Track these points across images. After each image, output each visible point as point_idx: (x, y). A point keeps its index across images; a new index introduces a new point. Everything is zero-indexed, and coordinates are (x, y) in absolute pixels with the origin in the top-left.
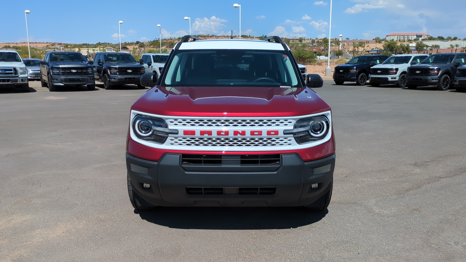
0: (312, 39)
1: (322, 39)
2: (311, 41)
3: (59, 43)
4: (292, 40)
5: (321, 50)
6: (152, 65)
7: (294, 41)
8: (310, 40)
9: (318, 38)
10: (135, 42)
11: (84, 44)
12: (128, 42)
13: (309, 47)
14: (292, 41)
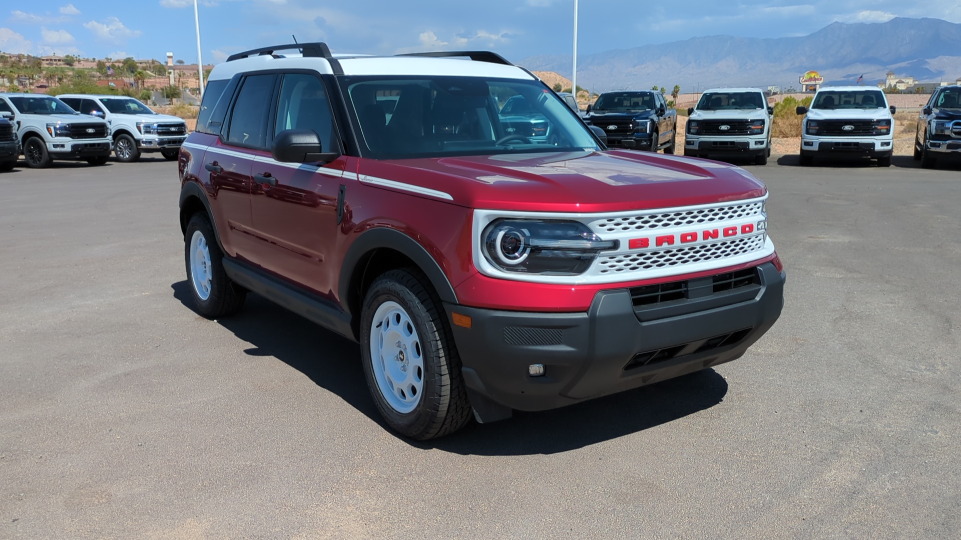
0: (97, 60)
1: (121, 61)
2: (96, 64)
4: (47, 60)
5: (127, 86)
7: (52, 64)
8: (92, 62)
9: (111, 59)
13: (94, 77)
14: (47, 64)
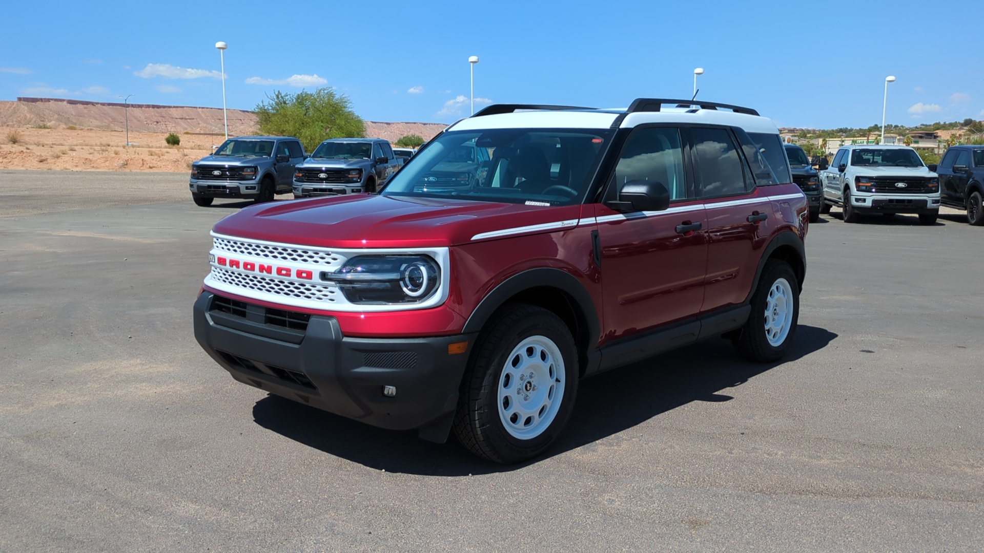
3: (792, 127)
6: (845, 172)
10: (962, 122)
11: (841, 129)
12: (945, 123)
